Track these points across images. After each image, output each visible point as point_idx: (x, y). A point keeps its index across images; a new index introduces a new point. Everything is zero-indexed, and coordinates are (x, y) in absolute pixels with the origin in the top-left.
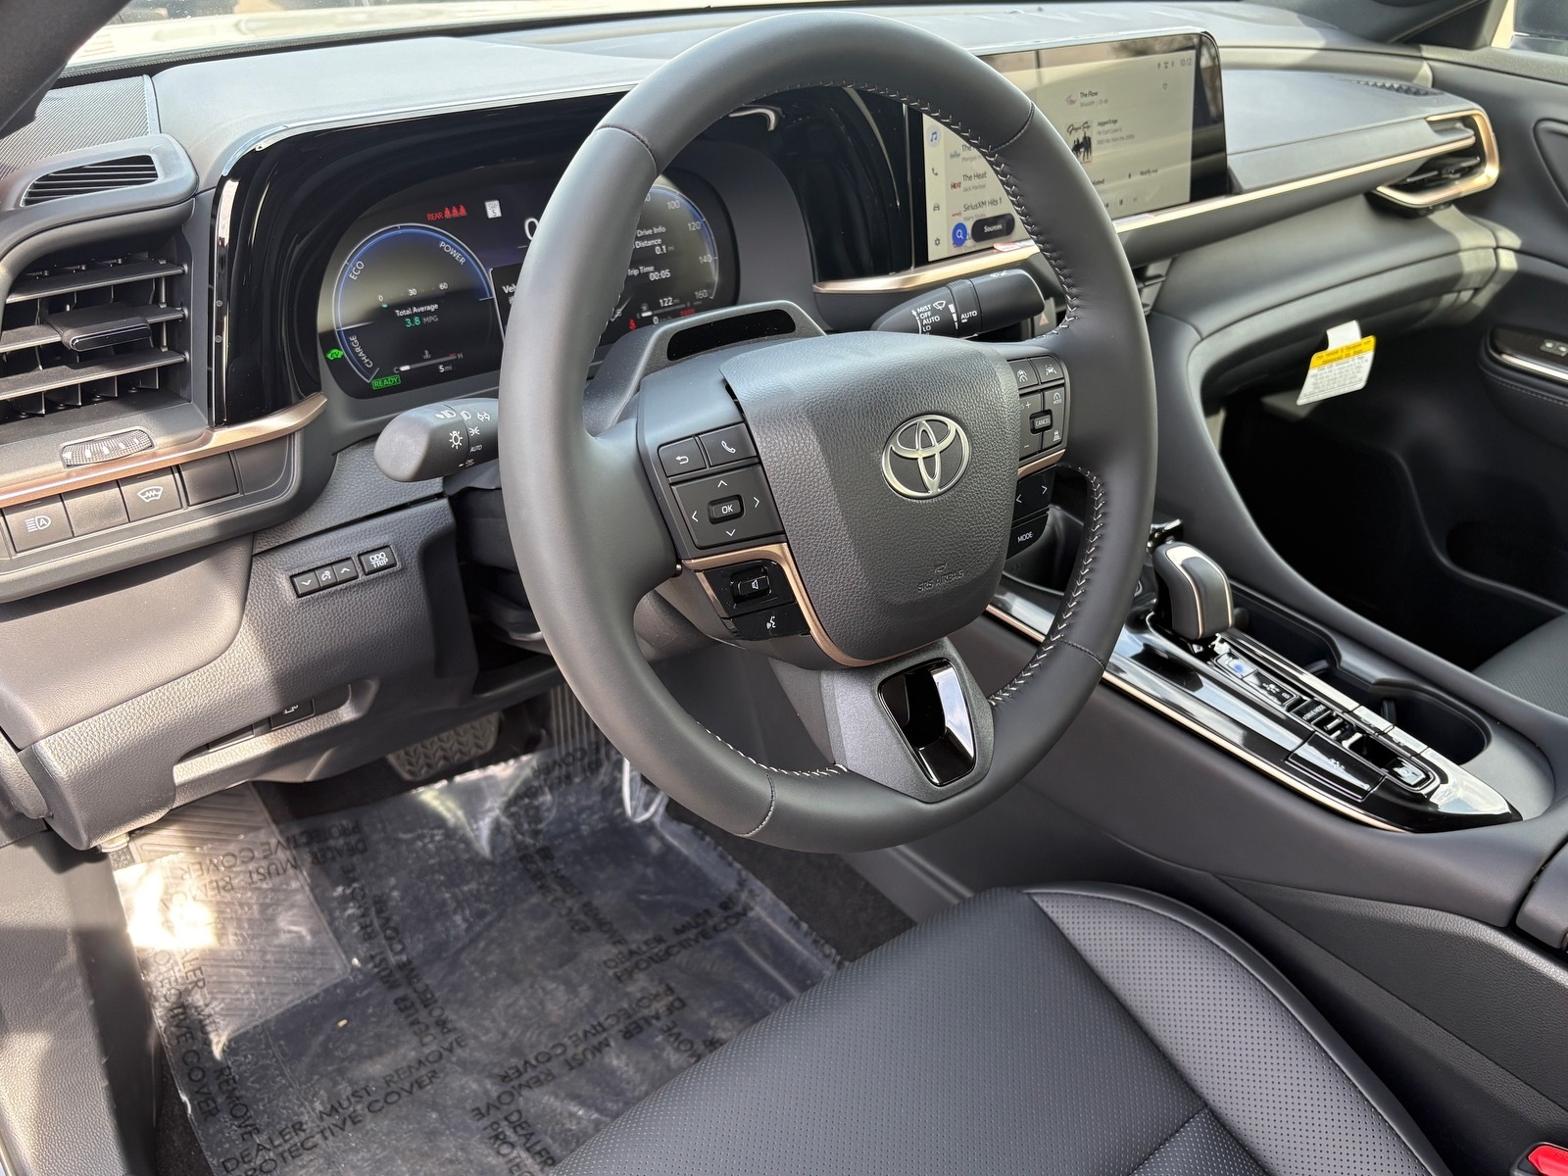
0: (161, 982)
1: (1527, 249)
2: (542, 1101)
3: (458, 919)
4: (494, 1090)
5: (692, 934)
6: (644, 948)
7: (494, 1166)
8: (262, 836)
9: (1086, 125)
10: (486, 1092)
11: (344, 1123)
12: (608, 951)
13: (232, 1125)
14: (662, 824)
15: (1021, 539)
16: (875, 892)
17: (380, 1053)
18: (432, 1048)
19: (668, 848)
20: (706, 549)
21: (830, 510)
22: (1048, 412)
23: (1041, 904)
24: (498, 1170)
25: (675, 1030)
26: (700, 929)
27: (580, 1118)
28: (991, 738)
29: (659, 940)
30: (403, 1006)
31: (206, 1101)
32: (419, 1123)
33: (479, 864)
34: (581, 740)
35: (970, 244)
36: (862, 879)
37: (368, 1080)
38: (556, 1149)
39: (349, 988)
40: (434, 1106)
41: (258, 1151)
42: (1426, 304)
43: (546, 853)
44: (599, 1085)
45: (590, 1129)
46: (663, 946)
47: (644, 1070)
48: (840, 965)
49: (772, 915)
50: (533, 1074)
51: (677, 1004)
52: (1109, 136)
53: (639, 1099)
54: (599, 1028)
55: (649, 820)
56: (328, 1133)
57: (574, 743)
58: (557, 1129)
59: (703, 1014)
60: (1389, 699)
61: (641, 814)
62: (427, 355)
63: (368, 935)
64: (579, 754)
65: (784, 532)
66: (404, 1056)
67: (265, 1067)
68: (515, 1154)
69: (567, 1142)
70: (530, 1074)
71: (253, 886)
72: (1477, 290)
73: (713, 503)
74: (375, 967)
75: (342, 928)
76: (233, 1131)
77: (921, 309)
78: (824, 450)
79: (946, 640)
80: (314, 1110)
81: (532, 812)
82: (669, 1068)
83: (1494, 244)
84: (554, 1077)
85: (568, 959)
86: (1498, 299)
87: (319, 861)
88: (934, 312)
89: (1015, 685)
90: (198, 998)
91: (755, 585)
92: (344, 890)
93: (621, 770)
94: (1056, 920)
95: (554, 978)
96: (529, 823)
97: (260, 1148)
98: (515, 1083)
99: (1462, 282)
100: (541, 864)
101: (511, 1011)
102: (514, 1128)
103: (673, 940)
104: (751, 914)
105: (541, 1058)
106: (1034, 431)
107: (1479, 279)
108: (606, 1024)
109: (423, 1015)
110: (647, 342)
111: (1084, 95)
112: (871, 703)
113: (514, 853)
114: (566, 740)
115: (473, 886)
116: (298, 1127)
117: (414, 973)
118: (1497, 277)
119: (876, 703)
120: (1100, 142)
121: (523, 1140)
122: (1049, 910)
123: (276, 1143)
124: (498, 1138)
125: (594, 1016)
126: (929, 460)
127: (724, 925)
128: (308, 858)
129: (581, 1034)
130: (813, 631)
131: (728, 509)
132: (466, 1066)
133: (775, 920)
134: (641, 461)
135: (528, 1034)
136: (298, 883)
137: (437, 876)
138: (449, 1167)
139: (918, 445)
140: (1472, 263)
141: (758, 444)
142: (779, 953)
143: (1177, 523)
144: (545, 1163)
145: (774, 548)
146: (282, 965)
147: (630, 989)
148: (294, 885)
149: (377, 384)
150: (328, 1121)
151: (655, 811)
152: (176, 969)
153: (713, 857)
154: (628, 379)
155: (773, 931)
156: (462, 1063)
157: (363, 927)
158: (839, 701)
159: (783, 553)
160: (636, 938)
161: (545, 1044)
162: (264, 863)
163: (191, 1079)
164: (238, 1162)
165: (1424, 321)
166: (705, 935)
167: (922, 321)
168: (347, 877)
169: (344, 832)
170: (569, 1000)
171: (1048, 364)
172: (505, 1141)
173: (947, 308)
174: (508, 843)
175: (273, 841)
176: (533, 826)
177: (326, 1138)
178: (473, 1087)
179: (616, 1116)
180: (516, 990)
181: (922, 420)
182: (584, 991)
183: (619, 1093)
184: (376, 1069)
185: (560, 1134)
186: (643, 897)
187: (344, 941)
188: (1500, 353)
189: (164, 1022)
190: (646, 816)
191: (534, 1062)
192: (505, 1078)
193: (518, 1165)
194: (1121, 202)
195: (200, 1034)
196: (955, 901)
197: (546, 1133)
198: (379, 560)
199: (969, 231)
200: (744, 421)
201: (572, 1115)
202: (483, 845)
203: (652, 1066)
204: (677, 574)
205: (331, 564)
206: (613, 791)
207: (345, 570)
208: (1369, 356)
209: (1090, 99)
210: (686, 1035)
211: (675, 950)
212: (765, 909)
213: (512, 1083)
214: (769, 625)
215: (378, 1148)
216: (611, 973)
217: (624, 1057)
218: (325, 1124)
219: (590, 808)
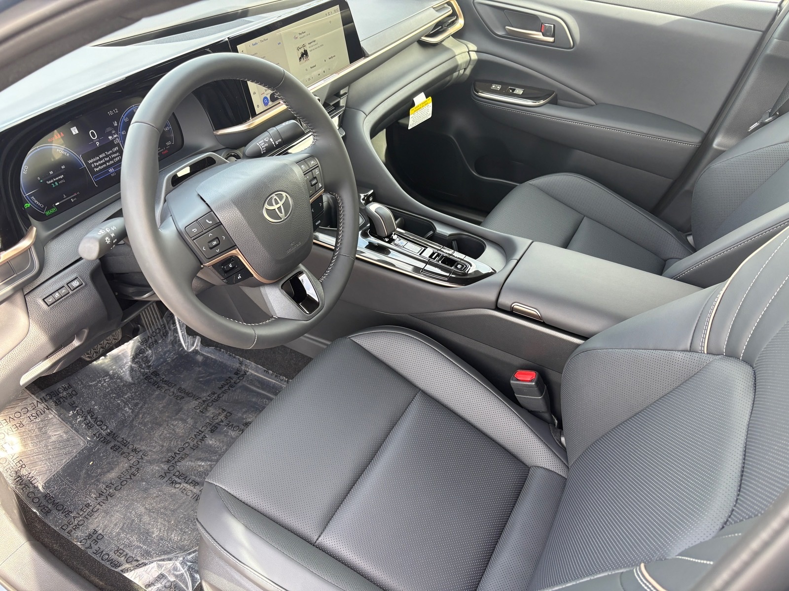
0: (6, 470)
1: (480, 50)
2: (186, 465)
3: (127, 409)
4: (165, 467)
5: (226, 387)
6: (209, 398)
7: (175, 493)
8: (29, 401)
9: (304, 46)
10: (162, 468)
11: (107, 498)
12: (194, 403)
13: (59, 514)
14: (200, 349)
15: (317, 224)
16: (295, 352)
17: (112, 469)
18: (133, 460)
19: (207, 358)
20: (210, 259)
21: (250, 234)
22: (315, 178)
23: (354, 340)
24: (177, 493)
25: (230, 424)
26: (229, 385)
27: (203, 466)
28: (323, 294)
29: (214, 393)
30: (115, 448)
31: (44, 508)
32: (139, 488)
33: (129, 386)
34: (157, 325)
35: (270, 103)
36: (289, 348)
37: (111, 480)
38: (198, 479)
39: (90, 450)
40: (143, 480)
41: (74, 519)
42: (448, 78)
43: (156, 374)
44: (207, 452)
45: (209, 469)
46: (216, 395)
47: (223, 441)
48: (288, 382)
49: (257, 371)
50: (179, 457)
51: (228, 414)
52: (314, 47)
53: (224, 452)
54: (200, 432)
55: (195, 349)
56: (101, 504)
57: (154, 327)
58: (196, 472)
59: (240, 415)
60: (454, 240)
61: (191, 348)
62: (65, 196)
63: (89, 426)
64: (158, 331)
65: (236, 245)
66: (123, 467)
67: (64, 489)
68: (182, 486)
69: (201, 476)
70: (178, 456)
71: (32, 422)
72: (465, 69)
73: (209, 242)
74: (97, 438)
75: (78, 427)
76: (60, 515)
77: (260, 142)
78: (243, 215)
79: (300, 265)
80: (92, 497)
81: (145, 359)
82: (232, 438)
83: (468, 51)
84: (188, 455)
85: (180, 410)
86: (474, 71)
87: (58, 403)
88: (265, 142)
89: (327, 273)
90: (24, 472)
91: (230, 266)
92: (73, 412)
93: (177, 333)
94: (360, 344)
95: (176, 420)
96: (145, 364)
97: (74, 517)
98: (173, 462)
99: (459, 67)
100: (155, 379)
101: (162, 437)
102: (178, 477)
103: (220, 392)
104: (248, 374)
105: (180, 450)
106: (312, 186)
107: (465, 65)
108: (202, 430)
109: (125, 450)
110: (163, 182)
111: (300, 34)
112: (280, 293)
113: (142, 377)
114: (151, 327)
115: (129, 394)
116: (88, 506)
117: (115, 435)
118: (471, 63)
119: (282, 293)
120: (311, 51)
121: (183, 480)
122: (357, 341)
123: (81, 514)
124: (173, 483)
125: (197, 428)
126: (279, 208)
127: (238, 381)
128: (53, 404)
129: (193, 437)
130: (254, 275)
131: (215, 243)
132: (150, 462)
133: (258, 373)
134: (180, 234)
135: (172, 443)
136: (52, 415)
137: (112, 395)
138: (157, 499)
139: (274, 203)
140: (461, 59)
141: (219, 218)
142: (263, 384)
143: (372, 191)
144: (195, 485)
145: (234, 252)
146: (57, 449)
147: (208, 414)
148: (50, 416)
149: (48, 213)
150: (99, 500)
151: (197, 345)
152: (11, 464)
153: (226, 356)
154: (160, 198)
155: (258, 377)
156: (149, 462)
157: (87, 424)
158: (269, 295)
159: (237, 252)
160: (204, 395)
161: (180, 444)
162: (34, 412)
163: (34, 502)
164: (68, 526)
165: (449, 84)
166: (232, 386)
167: (261, 147)
168: (73, 406)
169: (65, 389)
170: (185, 426)
171: (311, 160)
172: (176, 483)
173: (269, 140)
174: (138, 374)
175: (35, 402)
176: (147, 364)
177: (101, 506)
178: (157, 468)
179: (217, 461)
180: (161, 428)
181: (274, 195)
182: (190, 421)
183: (215, 452)
184: (113, 475)
185: (197, 474)
186: (201, 379)
187: (80, 432)
188: (478, 92)
189: (14, 485)
190: (193, 348)
191: (178, 452)
192: (168, 461)
193: (184, 489)
194: (324, 71)
195: (31, 485)
196: (325, 347)
197: (191, 475)
198: (75, 284)
199: (269, 99)
200: (212, 211)
201: (199, 466)
202: (128, 378)
203: (225, 439)
204: (202, 268)
205: (57, 290)
206: (176, 341)
207: (63, 291)
208: (431, 104)
209: (303, 35)
210: (235, 424)
211: (221, 395)
212: (253, 370)
213: (172, 462)
214: (239, 278)
215: (125, 502)
216: (198, 411)
217: (213, 439)
218: (99, 501)
219: (168, 351)
